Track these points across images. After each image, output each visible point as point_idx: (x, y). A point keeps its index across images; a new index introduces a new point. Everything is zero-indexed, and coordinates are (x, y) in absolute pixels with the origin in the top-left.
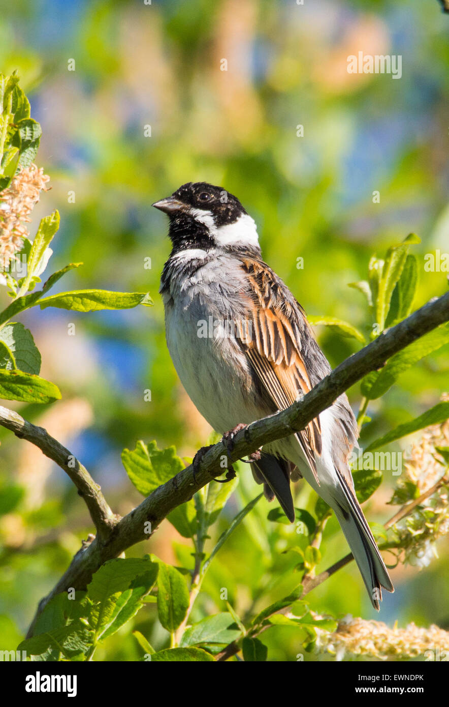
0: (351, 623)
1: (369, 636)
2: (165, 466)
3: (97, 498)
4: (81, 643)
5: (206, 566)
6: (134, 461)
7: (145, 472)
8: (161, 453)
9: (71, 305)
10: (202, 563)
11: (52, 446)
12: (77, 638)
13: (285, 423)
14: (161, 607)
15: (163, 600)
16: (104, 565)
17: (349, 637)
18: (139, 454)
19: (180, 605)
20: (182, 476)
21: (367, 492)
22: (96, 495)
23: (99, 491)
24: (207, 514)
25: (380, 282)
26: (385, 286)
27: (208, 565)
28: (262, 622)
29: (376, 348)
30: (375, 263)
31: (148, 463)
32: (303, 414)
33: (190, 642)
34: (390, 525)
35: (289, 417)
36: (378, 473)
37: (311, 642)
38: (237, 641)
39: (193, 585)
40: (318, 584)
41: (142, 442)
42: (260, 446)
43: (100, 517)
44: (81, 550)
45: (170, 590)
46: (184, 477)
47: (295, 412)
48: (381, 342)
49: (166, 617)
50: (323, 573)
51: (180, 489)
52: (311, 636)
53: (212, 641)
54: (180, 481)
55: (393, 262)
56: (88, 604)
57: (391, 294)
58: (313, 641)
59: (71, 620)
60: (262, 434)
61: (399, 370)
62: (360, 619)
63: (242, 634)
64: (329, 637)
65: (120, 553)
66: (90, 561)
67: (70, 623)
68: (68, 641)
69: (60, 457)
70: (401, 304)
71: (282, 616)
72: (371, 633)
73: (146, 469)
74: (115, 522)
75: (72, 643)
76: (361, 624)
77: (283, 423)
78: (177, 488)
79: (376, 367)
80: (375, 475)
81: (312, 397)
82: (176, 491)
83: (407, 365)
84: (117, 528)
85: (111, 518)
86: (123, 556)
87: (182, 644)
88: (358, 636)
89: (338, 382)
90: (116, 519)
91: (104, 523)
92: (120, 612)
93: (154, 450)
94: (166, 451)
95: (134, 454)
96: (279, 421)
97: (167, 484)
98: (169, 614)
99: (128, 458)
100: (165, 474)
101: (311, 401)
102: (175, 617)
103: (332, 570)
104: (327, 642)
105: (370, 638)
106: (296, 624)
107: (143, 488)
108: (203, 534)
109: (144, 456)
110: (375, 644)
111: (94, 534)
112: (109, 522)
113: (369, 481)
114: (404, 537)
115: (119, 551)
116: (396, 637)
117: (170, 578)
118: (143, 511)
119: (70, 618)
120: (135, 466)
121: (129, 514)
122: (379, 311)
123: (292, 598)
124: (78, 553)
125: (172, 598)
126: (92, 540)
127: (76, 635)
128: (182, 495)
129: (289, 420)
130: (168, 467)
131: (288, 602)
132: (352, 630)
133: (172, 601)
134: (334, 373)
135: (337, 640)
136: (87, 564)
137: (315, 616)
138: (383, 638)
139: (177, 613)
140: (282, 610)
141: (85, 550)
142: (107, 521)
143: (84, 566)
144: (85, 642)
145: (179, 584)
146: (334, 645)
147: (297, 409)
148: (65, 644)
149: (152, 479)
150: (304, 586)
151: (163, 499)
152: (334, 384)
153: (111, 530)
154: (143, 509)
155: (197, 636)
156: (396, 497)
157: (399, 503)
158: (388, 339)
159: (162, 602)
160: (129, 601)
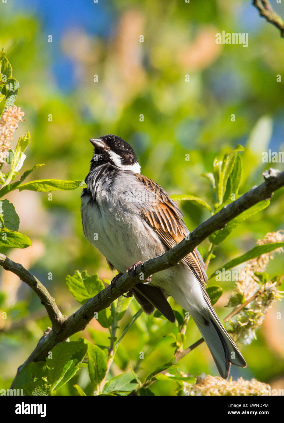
0: (204, 378)
1: (215, 386)
2: (92, 286)
3: (52, 306)
4: (43, 392)
5: (117, 345)
6: (74, 283)
7: (80, 289)
8: (89, 278)
9: (38, 188)
10: (115, 343)
11: (26, 275)
12: (40, 389)
13: (165, 261)
14: (91, 370)
15: (92, 366)
16: (56, 346)
17: (203, 387)
18: (76, 279)
19: (102, 368)
20: (104, 293)
21: (214, 300)
22: (52, 304)
23: (54, 302)
24: (117, 313)
25: (220, 174)
26: (223, 176)
27: (118, 344)
28: (151, 379)
29: (220, 216)
30: (217, 162)
31: (82, 284)
32: (176, 256)
33: (108, 391)
34: (227, 320)
35: (168, 257)
36: (220, 289)
37: (180, 390)
38: (136, 390)
39: (110, 356)
40: (184, 355)
41: (78, 272)
42: (150, 275)
43: (54, 317)
44: (43, 337)
45: (96, 360)
46: (105, 293)
47: (171, 255)
48: (223, 213)
49: (94, 376)
50: (187, 349)
51: (102, 300)
52: (180, 386)
53: (121, 390)
54: (102, 296)
55: (227, 163)
56: (47, 369)
57: (226, 181)
58: (182, 389)
59: (37, 379)
60: (151, 268)
61: (232, 226)
62: (209, 376)
63: (139, 386)
64: (191, 386)
65: (67, 339)
66: (48, 343)
67: (36, 380)
68: (35, 391)
69: (30, 281)
70: (232, 186)
71: (163, 375)
72: (216, 384)
73: (80, 287)
74: (63, 320)
75: (38, 392)
76: (210, 379)
77: (164, 261)
78: (101, 300)
79: (220, 228)
80: (218, 290)
81: (182, 246)
82: (100, 302)
83: (236, 224)
84: (65, 324)
85: (61, 317)
86: (68, 340)
87: (103, 392)
88: (208, 386)
89: (197, 236)
90: (64, 318)
91: (57, 321)
92: (66, 373)
93: (85, 276)
94: (93, 277)
95: (73, 278)
96: (163, 260)
97: (94, 297)
98: (95, 373)
99: (70, 281)
100: (92, 290)
101: (181, 248)
102: (99, 376)
103: (192, 347)
104: (190, 390)
105: (216, 387)
106: (171, 380)
107: (79, 299)
108: (115, 325)
109: (79, 279)
110: (219, 391)
111: (51, 328)
112: (60, 320)
113: (214, 293)
114: (236, 327)
115: (66, 337)
116: (231, 386)
117: (96, 353)
118: (81, 313)
119: (36, 378)
120: (74, 285)
121: (72, 315)
122: (219, 191)
123: (170, 364)
124: (41, 339)
125: (97, 364)
126: (50, 331)
127: (40, 388)
128: (103, 303)
129: (168, 259)
130: (94, 286)
131: (167, 367)
132: (205, 383)
133: (97, 366)
134: (195, 231)
135: (196, 388)
136: (46, 345)
137: (183, 375)
138: (224, 387)
139: (100, 373)
140: (163, 372)
141: (45, 336)
142: (58, 319)
143: (45, 346)
144: (45, 392)
145: (101, 356)
146: (194, 391)
147: (173, 253)
148: (33, 393)
149: (85, 293)
150: (176, 357)
151: (92, 306)
152: (195, 238)
153: (61, 325)
154: (80, 312)
155: (112, 387)
156: (231, 302)
157: (233, 306)
158: (227, 211)
159: (91, 367)
160: (71, 366)
